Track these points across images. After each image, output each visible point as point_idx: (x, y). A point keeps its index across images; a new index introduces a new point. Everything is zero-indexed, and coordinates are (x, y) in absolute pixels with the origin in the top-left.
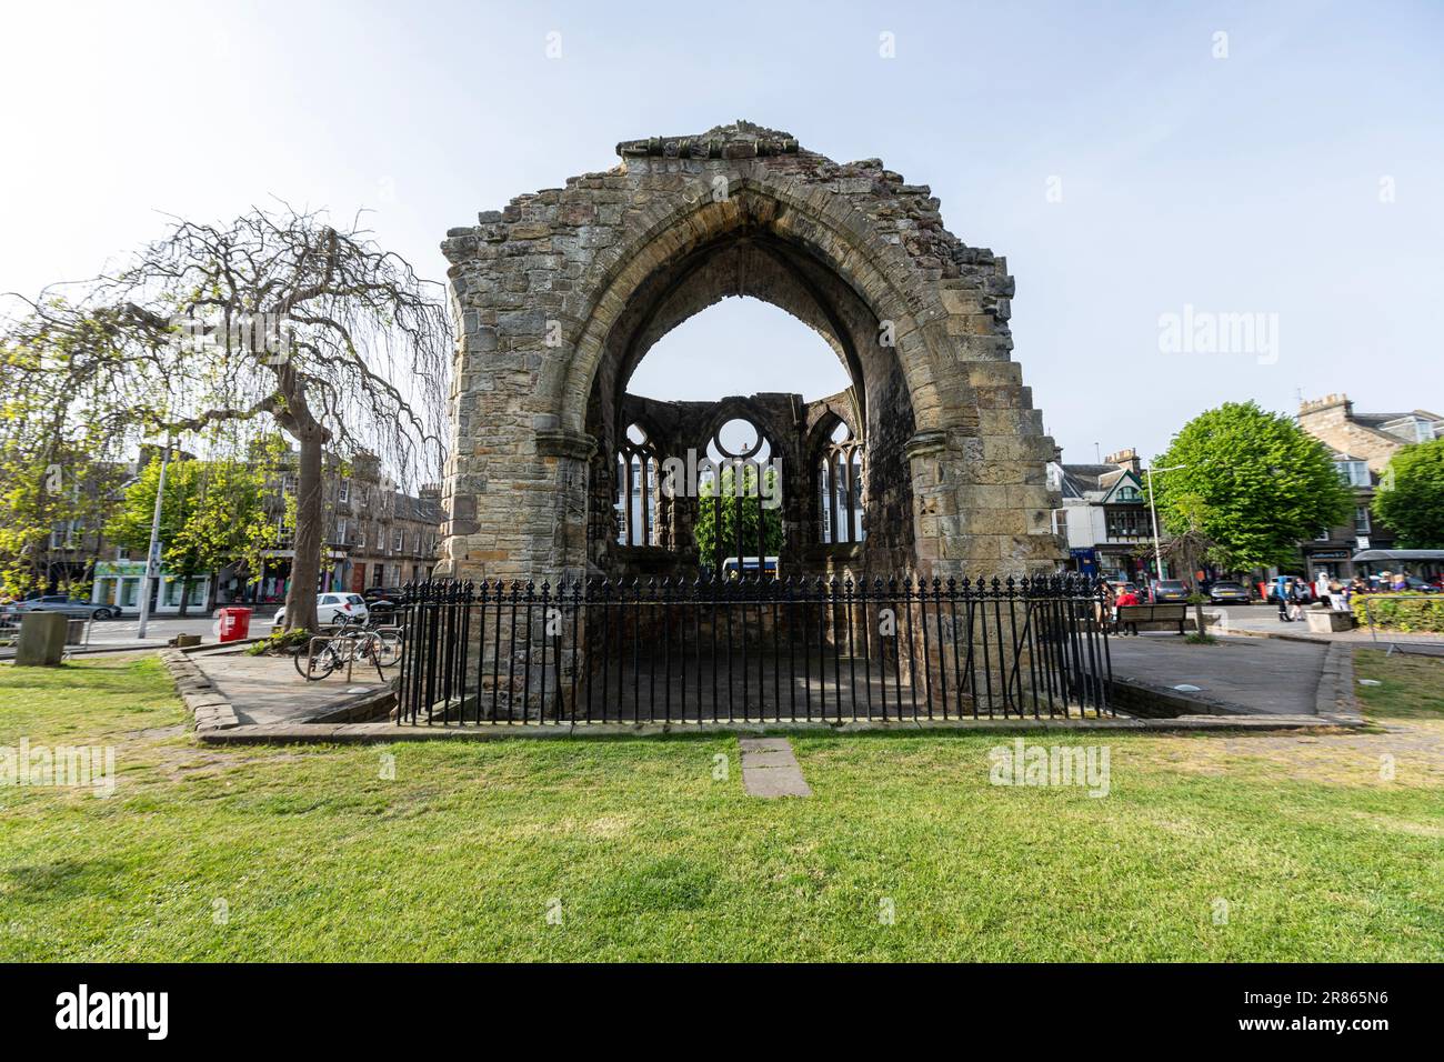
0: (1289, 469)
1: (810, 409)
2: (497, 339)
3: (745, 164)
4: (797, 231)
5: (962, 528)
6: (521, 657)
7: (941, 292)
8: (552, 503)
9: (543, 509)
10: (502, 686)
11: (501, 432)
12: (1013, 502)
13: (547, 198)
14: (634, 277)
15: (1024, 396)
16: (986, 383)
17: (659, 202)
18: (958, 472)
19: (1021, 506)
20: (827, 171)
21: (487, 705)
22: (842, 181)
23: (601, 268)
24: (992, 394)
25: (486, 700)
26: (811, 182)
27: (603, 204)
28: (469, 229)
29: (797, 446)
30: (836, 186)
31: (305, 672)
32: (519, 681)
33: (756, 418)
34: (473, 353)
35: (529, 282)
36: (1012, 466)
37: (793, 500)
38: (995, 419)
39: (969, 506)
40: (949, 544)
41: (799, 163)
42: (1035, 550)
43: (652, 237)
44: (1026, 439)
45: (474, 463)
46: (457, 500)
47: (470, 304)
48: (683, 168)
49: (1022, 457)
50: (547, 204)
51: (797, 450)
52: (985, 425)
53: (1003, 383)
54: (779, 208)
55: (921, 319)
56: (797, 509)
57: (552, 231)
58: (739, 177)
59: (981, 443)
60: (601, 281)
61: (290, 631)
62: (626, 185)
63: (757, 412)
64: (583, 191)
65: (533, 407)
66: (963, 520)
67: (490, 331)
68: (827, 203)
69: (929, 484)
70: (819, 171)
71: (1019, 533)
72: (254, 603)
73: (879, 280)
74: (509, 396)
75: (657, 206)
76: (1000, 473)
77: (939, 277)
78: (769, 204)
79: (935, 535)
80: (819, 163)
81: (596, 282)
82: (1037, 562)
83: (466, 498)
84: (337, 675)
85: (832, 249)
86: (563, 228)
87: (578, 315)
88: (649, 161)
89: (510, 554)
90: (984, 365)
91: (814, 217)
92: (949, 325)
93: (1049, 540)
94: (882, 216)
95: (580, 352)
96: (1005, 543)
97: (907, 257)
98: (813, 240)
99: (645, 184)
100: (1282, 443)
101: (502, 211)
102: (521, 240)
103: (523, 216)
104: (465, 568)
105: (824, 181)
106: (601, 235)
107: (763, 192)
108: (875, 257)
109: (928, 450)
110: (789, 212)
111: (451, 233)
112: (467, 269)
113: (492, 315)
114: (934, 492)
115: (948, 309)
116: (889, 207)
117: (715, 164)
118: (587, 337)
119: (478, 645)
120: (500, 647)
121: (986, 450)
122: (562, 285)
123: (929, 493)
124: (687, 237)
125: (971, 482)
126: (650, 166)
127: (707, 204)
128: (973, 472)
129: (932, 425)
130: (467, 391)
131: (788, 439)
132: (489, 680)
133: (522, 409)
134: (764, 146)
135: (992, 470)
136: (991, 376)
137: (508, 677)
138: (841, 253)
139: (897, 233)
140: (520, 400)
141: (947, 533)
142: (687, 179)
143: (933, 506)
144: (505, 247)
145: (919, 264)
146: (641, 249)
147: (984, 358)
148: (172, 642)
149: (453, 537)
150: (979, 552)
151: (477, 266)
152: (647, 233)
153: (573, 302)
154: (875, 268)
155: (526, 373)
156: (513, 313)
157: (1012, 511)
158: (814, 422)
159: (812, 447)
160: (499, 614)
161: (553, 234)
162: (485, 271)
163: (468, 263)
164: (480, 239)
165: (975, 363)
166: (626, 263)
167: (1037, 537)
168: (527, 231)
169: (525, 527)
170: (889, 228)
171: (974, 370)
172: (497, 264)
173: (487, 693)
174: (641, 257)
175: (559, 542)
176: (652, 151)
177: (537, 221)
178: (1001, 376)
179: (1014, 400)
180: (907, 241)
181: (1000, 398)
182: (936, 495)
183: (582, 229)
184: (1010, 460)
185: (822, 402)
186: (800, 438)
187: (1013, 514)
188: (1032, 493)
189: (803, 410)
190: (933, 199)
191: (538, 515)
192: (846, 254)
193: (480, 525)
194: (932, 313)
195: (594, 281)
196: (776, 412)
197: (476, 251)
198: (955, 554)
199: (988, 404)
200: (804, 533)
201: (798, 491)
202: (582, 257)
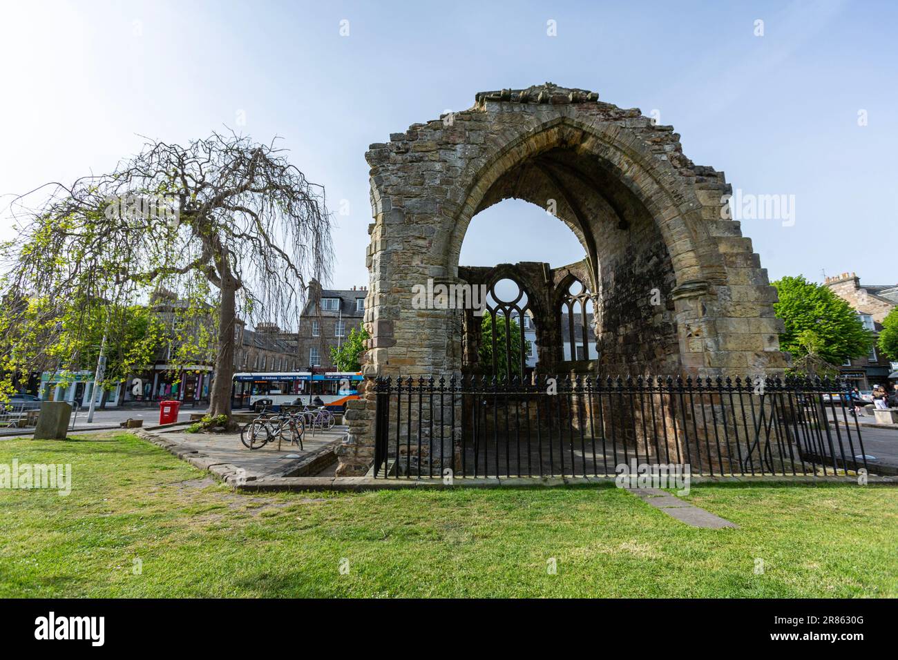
0: (829, 318)
1: (556, 272)
2: (404, 216)
3: (563, 108)
4: (596, 151)
5: (721, 346)
6: (427, 432)
7: (696, 191)
8: (444, 327)
9: (439, 331)
10: (414, 453)
11: (409, 278)
12: (753, 329)
13: (434, 126)
14: (491, 178)
15: (755, 260)
16: (729, 250)
17: (509, 130)
18: (715, 309)
19: (758, 332)
20: (617, 113)
21: (403, 466)
22: (627, 120)
23: (472, 171)
24: (734, 258)
25: (403, 462)
26: (607, 120)
27: (471, 130)
28: (384, 144)
29: (547, 297)
30: (623, 123)
31: (249, 444)
32: (425, 449)
33: (519, 278)
34: (388, 225)
35: (425, 179)
36: (751, 305)
37: (545, 332)
38: (737, 274)
39: (724, 331)
40: (713, 357)
41: (599, 108)
42: (770, 361)
43: (504, 152)
44: (758, 288)
45: (390, 298)
46: (380, 324)
47: (385, 193)
48: (523, 109)
49: (757, 299)
50: (435, 130)
51: (547, 299)
52: (731, 278)
53: (741, 251)
54: (584, 136)
55: (683, 208)
56: (548, 339)
57: (439, 147)
58: (560, 116)
59: (729, 289)
60: (473, 180)
61: (215, 417)
62: (486, 119)
63: (520, 275)
64: (458, 122)
65: (430, 261)
66: (721, 341)
67: (399, 211)
68: (618, 134)
69: (694, 316)
70: (611, 113)
71: (759, 349)
72: (150, 400)
73: (652, 183)
74: (414, 253)
75: (508, 132)
76: (743, 310)
77: (694, 182)
78: (578, 134)
79: (700, 351)
80: (611, 109)
81: (469, 180)
82: (772, 369)
83: (385, 322)
84: (270, 446)
85: (619, 163)
86: (446, 145)
87: (458, 202)
88: (501, 104)
89: (417, 361)
90: (728, 239)
91: (609, 143)
92: (703, 213)
93: (779, 355)
94: (655, 142)
95: (458, 226)
96: (750, 357)
97: (673, 168)
98: (606, 157)
99: (500, 119)
100: (823, 302)
101: (405, 133)
102: (418, 152)
103: (420, 137)
104: (386, 371)
105: (616, 119)
106: (471, 150)
107: (575, 126)
108: (651, 168)
109: (692, 294)
110: (591, 139)
111: (372, 147)
112: (383, 170)
113: (400, 200)
114: (698, 322)
115: (702, 202)
116: (659, 137)
117: (544, 107)
118: (462, 216)
119: (396, 423)
120: (412, 425)
121: (733, 294)
122: (447, 181)
123: (694, 323)
124: (524, 154)
125: (724, 316)
126: (502, 107)
127: (538, 133)
128: (725, 309)
129: (693, 278)
130: (385, 250)
131: (540, 292)
132: (405, 448)
133: (422, 263)
134: (576, 97)
135: (737, 307)
136: (733, 246)
137: (418, 446)
138: (626, 166)
139: (665, 153)
140: (420, 256)
141: (711, 350)
142: (526, 116)
143: (698, 331)
144: (408, 156)
145: (681, 173)
146: (497, 160)
147: (727, 234)
148: (122, 424)
149: (377, 349)
150: (734, 363)
151: (390, 168)
152: (501, 150)
153: (455, 193)
154: (650, 175)
155: (425, 239)
156: (414, 200)
157: (753, 335)
158: (559, 281)
159: (557, 298)
160: (410, 402)
161: (440, 149)
162: (395, 171)
163: (384, 166)
164: (391, 151)
165: (721, 237)
166: (487, 169)
167: (771, 352)
168: (422, 146)
169: (427, 342)
170: (660, 150)
171: (721, 243)
172: (404, 167)
173: (403, 458)
174: (496, 165)
175: (450, 353)
176: (505, 98)
177: (428, 140)
178: (739, 246)
179: (749, 262)
180: (672, 159)
181: (739, 261)
182: (700, 324)
183: (457, 146)
184: (749, 301)
185: (564, 268)
186: (549, 291)
187: (753, 337)
188: (765, 323)
189: (551, 273)
190: (676, 134)
191: (435, 334)
192: (630, 166)
193: (396, 341)
194: (691, 205)
195: (468, 180)
196: (533, 274)
197: (389, 158)
198: (717, 363)
199: (732, 265)
200: (553, 354)
201: (549, 327)
202: (459, 164)
